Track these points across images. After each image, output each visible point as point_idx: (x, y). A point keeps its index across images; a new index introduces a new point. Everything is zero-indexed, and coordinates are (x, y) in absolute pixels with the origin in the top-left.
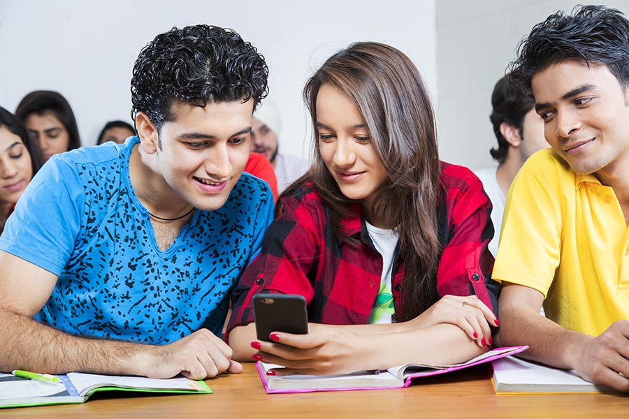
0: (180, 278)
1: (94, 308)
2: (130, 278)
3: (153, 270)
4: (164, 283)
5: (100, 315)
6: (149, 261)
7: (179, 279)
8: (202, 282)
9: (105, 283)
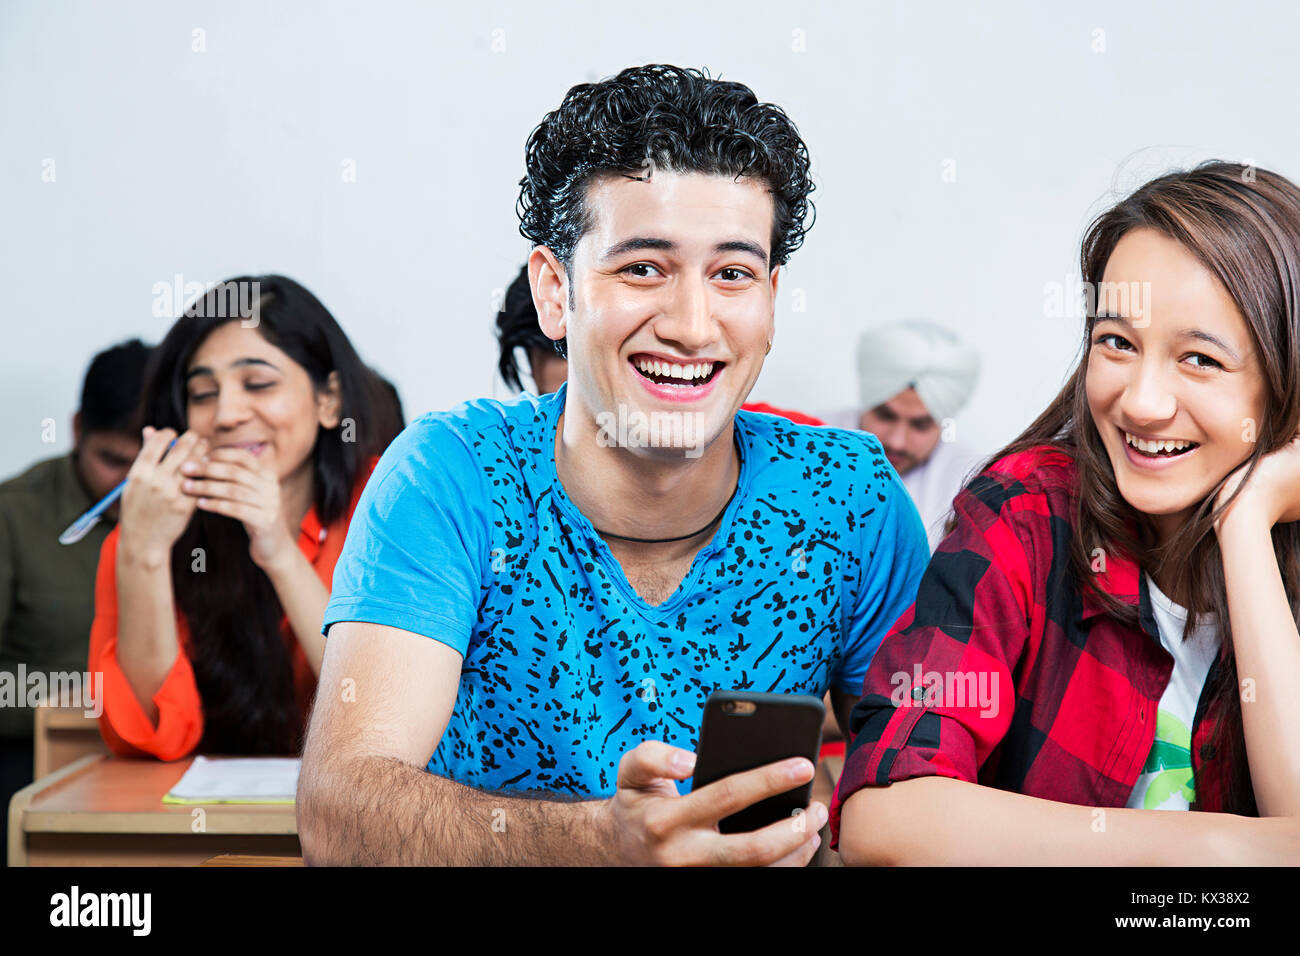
0: (701, 663)
1: (536, 744)
2: (593, 676)
3: (635, 654)
4: (664, 676)
5: (548, 757)
6: (622, 635)
7: (698, 664)
8: (755, 667)
9: (552, 686)
